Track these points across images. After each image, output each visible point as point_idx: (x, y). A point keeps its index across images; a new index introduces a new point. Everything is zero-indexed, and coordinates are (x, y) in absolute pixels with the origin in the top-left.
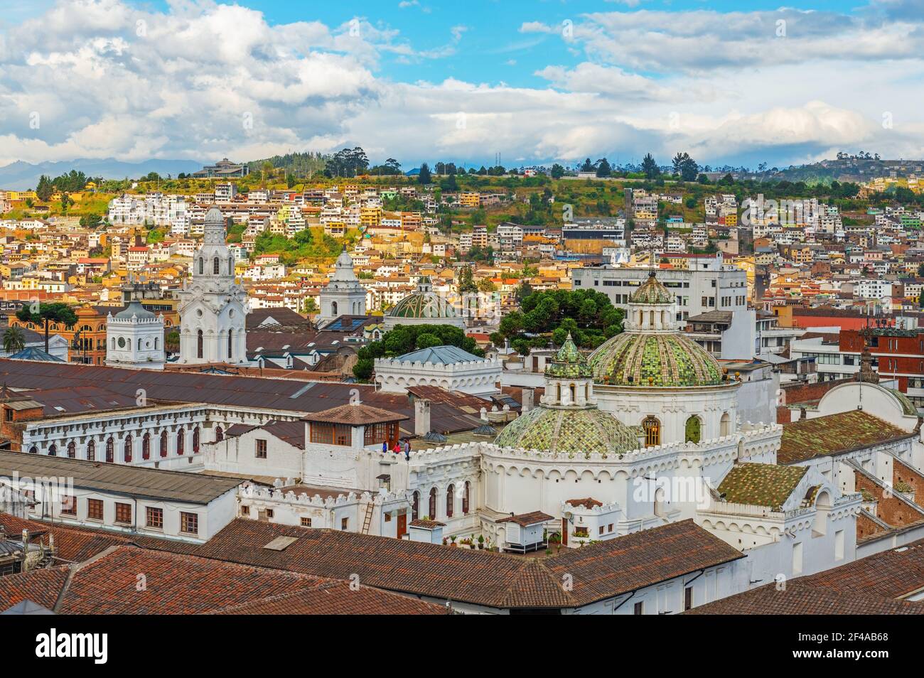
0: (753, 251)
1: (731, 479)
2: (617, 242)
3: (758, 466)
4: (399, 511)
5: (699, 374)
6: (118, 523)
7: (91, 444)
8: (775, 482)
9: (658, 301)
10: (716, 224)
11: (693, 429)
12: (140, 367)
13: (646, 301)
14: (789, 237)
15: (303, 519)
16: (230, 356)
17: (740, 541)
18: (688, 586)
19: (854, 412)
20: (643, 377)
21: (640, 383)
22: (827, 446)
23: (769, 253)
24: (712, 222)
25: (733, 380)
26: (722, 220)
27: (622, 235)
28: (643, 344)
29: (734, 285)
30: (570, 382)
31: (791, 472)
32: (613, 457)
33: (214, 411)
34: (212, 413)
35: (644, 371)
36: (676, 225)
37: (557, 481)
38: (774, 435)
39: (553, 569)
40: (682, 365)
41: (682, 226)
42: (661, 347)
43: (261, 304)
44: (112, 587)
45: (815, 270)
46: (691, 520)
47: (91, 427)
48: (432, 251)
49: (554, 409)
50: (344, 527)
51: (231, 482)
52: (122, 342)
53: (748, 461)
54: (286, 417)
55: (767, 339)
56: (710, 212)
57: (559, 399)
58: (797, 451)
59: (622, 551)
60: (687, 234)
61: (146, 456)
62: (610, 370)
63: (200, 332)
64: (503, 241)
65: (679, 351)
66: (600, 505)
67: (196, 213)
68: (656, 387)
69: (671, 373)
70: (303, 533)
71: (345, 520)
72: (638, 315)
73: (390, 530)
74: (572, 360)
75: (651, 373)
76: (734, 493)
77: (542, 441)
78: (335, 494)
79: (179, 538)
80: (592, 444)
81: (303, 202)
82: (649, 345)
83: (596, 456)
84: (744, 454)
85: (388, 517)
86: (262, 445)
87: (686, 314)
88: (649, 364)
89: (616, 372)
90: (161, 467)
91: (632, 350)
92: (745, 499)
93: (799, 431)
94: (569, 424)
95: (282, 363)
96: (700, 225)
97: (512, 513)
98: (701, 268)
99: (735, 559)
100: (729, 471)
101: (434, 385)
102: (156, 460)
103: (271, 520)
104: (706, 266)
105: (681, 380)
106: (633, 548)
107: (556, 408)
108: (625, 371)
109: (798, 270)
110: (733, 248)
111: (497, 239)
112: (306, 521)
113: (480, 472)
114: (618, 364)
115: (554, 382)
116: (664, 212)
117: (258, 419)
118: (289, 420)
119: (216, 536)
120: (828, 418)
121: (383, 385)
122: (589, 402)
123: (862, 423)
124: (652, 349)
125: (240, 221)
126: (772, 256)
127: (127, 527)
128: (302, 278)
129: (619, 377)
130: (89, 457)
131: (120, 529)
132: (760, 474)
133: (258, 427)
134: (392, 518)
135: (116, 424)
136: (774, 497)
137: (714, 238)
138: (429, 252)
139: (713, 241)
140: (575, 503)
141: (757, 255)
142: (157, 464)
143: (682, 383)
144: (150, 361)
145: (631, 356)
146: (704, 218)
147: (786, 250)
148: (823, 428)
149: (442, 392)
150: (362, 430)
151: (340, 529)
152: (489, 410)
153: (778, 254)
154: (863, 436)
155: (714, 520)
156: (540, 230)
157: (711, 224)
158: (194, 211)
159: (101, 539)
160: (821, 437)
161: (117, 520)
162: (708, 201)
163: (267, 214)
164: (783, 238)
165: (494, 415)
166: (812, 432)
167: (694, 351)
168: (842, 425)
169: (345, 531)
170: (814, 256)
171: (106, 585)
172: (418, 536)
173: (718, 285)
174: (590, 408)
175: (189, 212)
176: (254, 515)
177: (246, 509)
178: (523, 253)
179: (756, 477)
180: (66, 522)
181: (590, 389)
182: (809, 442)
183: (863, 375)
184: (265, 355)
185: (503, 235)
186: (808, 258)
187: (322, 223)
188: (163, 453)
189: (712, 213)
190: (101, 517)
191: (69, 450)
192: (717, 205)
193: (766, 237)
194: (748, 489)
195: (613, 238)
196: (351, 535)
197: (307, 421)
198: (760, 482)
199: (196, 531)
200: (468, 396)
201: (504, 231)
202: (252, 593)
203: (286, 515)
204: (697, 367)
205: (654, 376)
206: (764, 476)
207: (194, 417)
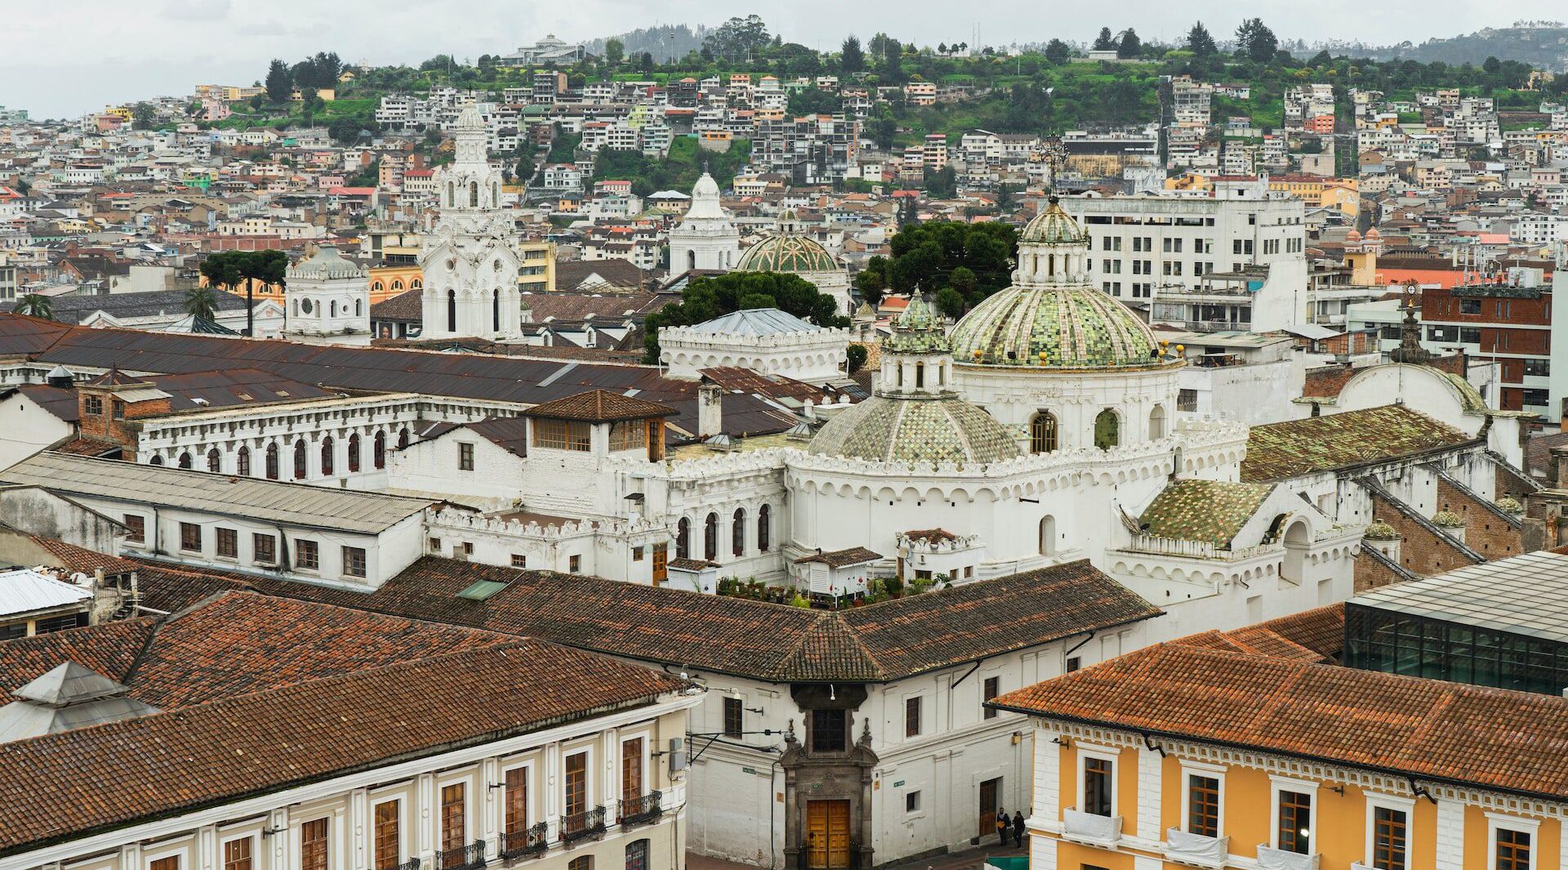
0: (1357, 171)
1: (1162, 503)
2: (1147, 159)
3: (1204, 484)
4: (655, 547)
5: (1118, 348)
6: (257, 563)
7: (244, 453)
8: (1225, 507)
9: (1060, 240)
10: (1301, 129)
11: (1107, 429)
12: (329, 342)
13: (1043, 240)
14: (1415, 149)
15: (514, 557)
16: (496, 328)
17: (1168, 594)
18: (1072, 656)
19: (1389, 407)
20: (1033, 352)
21: (1028, 362)
22: (1335, 458)
23: (1382, 174)
24: (1295, 127)
25: (1174, 357)
26: (1312, 123)
27: (1155, 149)
28: (1035, 303)
29: (1284, 221)
30: (916, 359)
31: (1249, 492)
32: (973, 469)
33: (429, 405)
34: (450, 411)
35: (1034, 343)
36: (1238, 133)
37: (891, 503)
38: (1235, 438)
39: (858, 628)
40: (1093, 334)
41: (1248, 133)
42: (1063, 309)
43: (600, 256)
44: (210, 647)
45: (1453, 200)
46: (1088, 560)
47: (241, 428)
48: (862, 173)
49: (893, 399)
50: (574, 568)
51: (414, 504)
52: (307, 306)
53: (1192, 476)
54: (504, 411)
55: (1325, 303)
56: (1292, 111)
57: (900, 384)
58: (1283, 464)
59: (969, 604)
60: (1255, 147)
61: (328, 469)
62: (986, 342)
63: (451, 293)
64: (970, 158)
65: (1088, 314)
66: (951, 538)
67: (506, 119)
68: (1052, 366)
69: (1074, 346)
70: (514, 576)
71: (575, 559)
72: (1030, 261)
73: (641, 573)
74: (921, 327)
75: (1045, 346)
76: (1164, 522)
77: (873, 445)
78: (559, 522)
79: (339, 584)
80: (944, 448)
81: (665, 101)
82: (1044, 305)
83: (948, 468)
84: (1184, 465)
85: (638, 554)
86: (466, 450)
87: (1210, 265)
88: (1042, 333)
89: (994, 346)
90: (349, 487)
91: (1019, 312)
92: (1179, 533)
93: (1293, 435)
94: (912, 421)
95: (580, 339)
96: (1276, 132)
97: (819, 550)
98: (1234, 195)
99: (1146, 618)
100: (1159, 492)
101: (744, 366)
102: (344, 477)
103: (471, 558)
104: (1241, 192)
105: (1090, 357)
106: (988, 600)
107: (894, 397)
108: (1006, 343)
109: (1426, 201)
110: (1326, 165)
111: (961, 155)
112: (518, 559)
113: (786, 490)
114: (997, 334)
115: (894, 359)
116: (1221, 111)
117: (466, 416)
118: (508, 416)
119: (389, 583)
120: (1345, 417)
121: (672, 366)
122: (948, 387)
123: (1398, 424)
124: (1048, 310)
125: (571, 129)
126: (1387, 179)
127: (270, 569)
128: (665, 216)
129: (997, 353)
130: (241, 471)
131: (261, 571)
132: (1204, 497)
133: (462, 426)
134: (645, 556)
135: (280, 424)
136: (1220, 529)
137: (1296, 152)
138: (858, 175)
139: (1297, 156)
140: (915, 536)
141: (1364, 178)
142: (344, 482)
143: (1090, 361)
144: (349, 332)
145: (1017, 321)
146: (1283, 121)
147: (1409, 169)
148: (1333, 431)
149: (755, 376)
150: (605, 428)
151: (567, 571)
152: (818, 402)
153: (1397, 176)
154: (1396, 443)
155: (1131, 562)
156: (1028, 141)
157: (1293, 130)
158: (503, 116)
159: (208, 581)
160: (1328, 445)
161: (257, 558)
162: (1289, 95)
163: (613, 119)
164: (1405, 151)
165: (824, 410)
166: (1314, 437)
167: (1111, 314)
168: (1364, 426)
169: (576, 574)
170: (1453, 177)
171: (202, 645)
172: (678, 582)
173: (1258, 221)
174: (947, 396)
175: (494, 116)
176: (447, 551)
177: (436, 543)
178: (1001, 177)
179: (1197, 499)
180: (188, 561)
181: (949, 370)
182: (1306, 451)
183: (1404, 353)
184: (556, 328)
185: (971, 150)
186: (1442, 181)
187: (696, 132)
188: (354, 466)
189: (1294, 113)
190: (234, 554)
191: (211, 462)
192: (1304, 100)
193: (1379, 149)
194: (1184, 517)
195: (1141, 153)
196: (583, 580)
197: (528, 416)
198: (1202, 508)
199: (363, 574)
200: (793, 382)
201: (970, 143)
202: (401, 655)
203: (491, 552)
204: (1115, 338)
205: (1049, 350)
206: (1210, 498)
207: (400, 414)
